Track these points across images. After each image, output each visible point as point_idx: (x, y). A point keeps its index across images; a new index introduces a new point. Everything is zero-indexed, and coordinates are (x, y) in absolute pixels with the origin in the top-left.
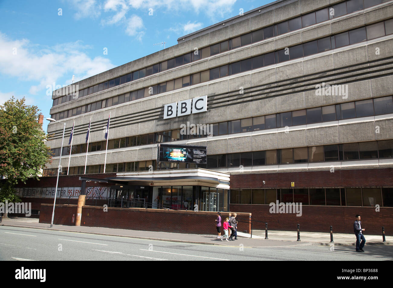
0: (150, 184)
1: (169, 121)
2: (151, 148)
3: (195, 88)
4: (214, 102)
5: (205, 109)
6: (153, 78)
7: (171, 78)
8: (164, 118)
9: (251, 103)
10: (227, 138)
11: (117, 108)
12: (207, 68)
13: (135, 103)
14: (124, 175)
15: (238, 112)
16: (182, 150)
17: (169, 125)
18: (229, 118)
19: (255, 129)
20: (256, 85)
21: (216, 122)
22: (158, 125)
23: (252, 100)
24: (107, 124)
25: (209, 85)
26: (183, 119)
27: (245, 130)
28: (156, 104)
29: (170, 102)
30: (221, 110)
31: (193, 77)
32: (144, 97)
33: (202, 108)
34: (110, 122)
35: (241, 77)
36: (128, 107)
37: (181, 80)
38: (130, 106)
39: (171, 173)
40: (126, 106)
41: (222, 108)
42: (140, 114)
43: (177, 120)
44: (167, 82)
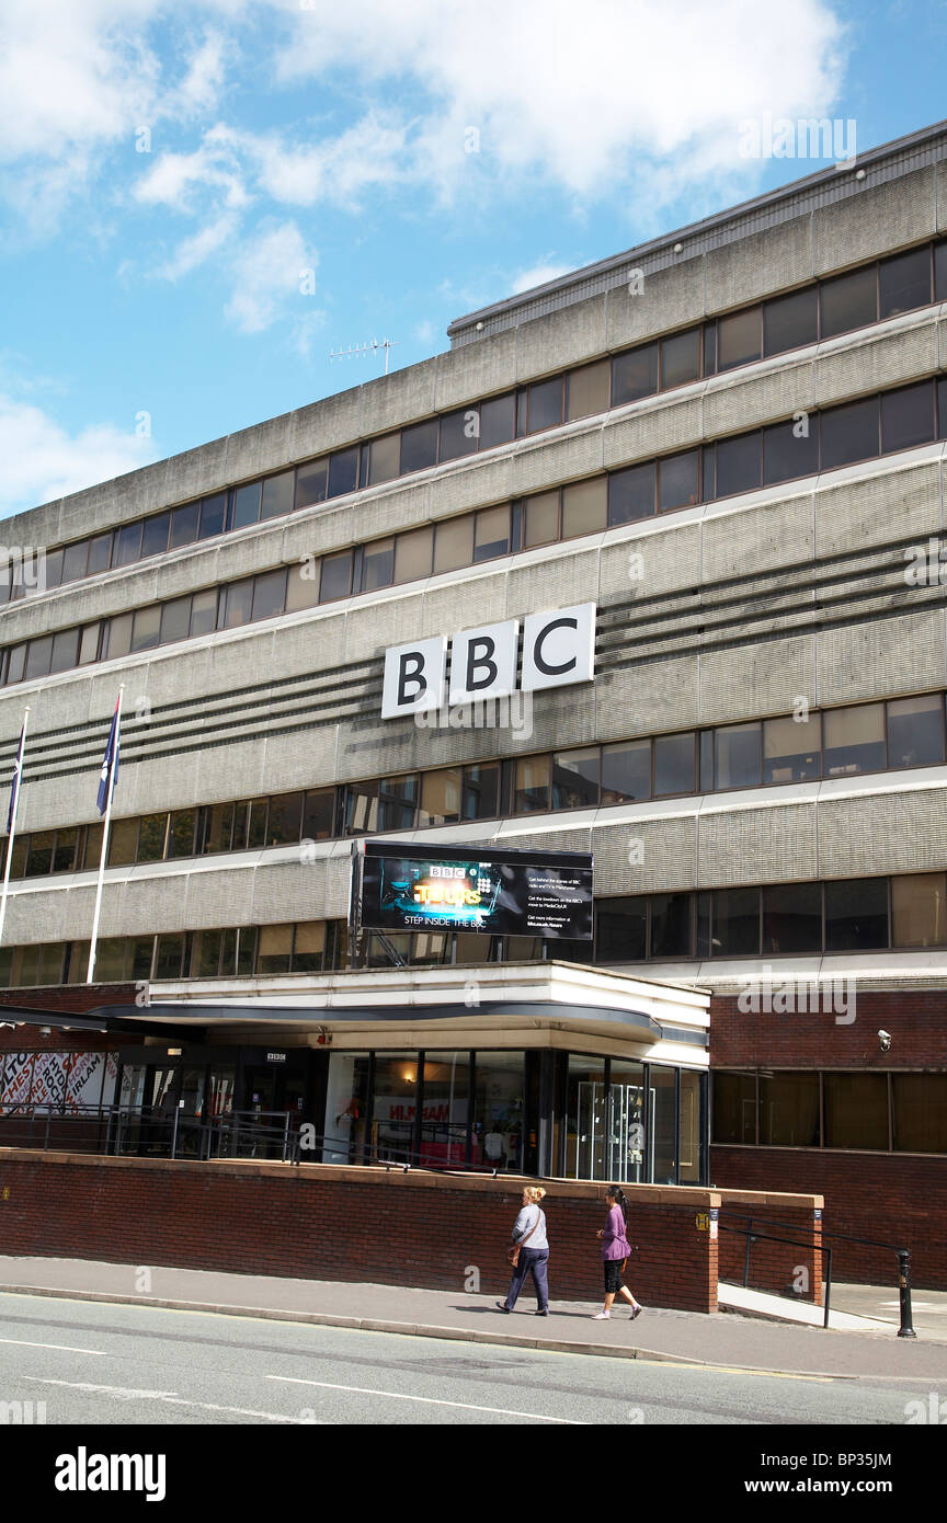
0: (313, 1041)
3: (537, 565)
4: (631, 633)
5: (585, 670)
6: (330, 520)
7: (419, 517)
8: (385, 715)
9: (813, 637)
10: (696, 813)
11: (156, 663)
12: (596, 465)
13: (243, 641)
14: (189, 996)
15: (751, 682)
16: (473, 872)
17: (407, 748)
18: (703, 716)
19: (833, 771)
20: (839, 550)
21: (641, 732)
22: (352, 749)
23: (818, 626)
24: (103, 743)
25: (603, 549)
27: (787, 773)
28: (342, 646)
29: (415, 636)
30: (665, 675)
31: (525, 511)
32: (285, 612)
33: (571, 664)
34: (123, 732)
35: (761, 508)
36: (207, 657)
37: (467, 527)
38: (219, 654)
39: (416, 987)
40: (197, 656)
41: (671, 667)
42: (268, 693)
44: (397, 536)
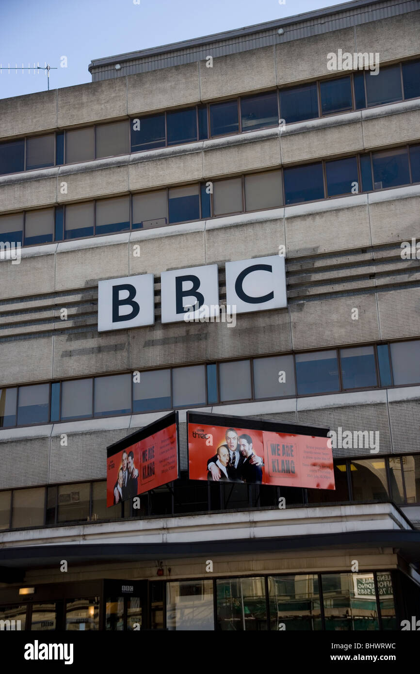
1: (122, 339)
2: (43, 439)
4: (317, 277)
5: (280, 300)
7: (121, 189)
8: (100, 329)
17: (122, 354)
18: (384, 333)
22: (69, 354)
25: (287, 218)
26: (188, 332)
29: (125, 273)
33: (270, 296)
39: (253, 523)
43: (158, 334)
44: (97, 201)
